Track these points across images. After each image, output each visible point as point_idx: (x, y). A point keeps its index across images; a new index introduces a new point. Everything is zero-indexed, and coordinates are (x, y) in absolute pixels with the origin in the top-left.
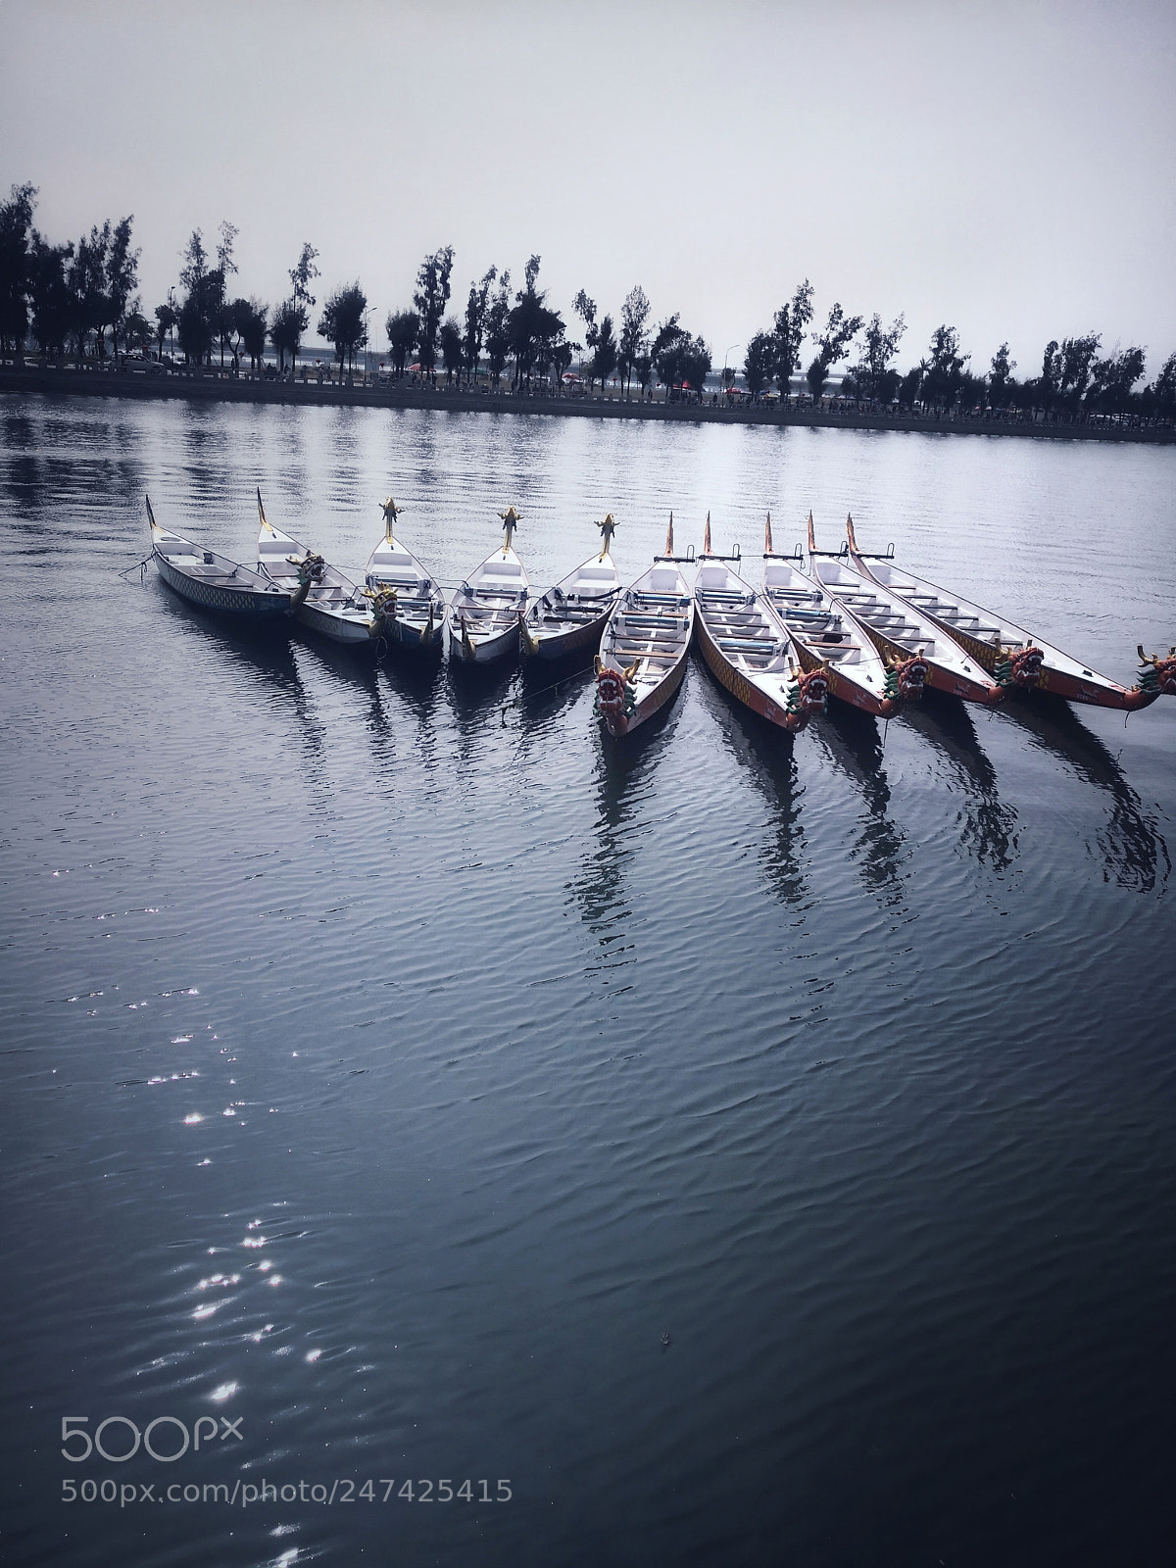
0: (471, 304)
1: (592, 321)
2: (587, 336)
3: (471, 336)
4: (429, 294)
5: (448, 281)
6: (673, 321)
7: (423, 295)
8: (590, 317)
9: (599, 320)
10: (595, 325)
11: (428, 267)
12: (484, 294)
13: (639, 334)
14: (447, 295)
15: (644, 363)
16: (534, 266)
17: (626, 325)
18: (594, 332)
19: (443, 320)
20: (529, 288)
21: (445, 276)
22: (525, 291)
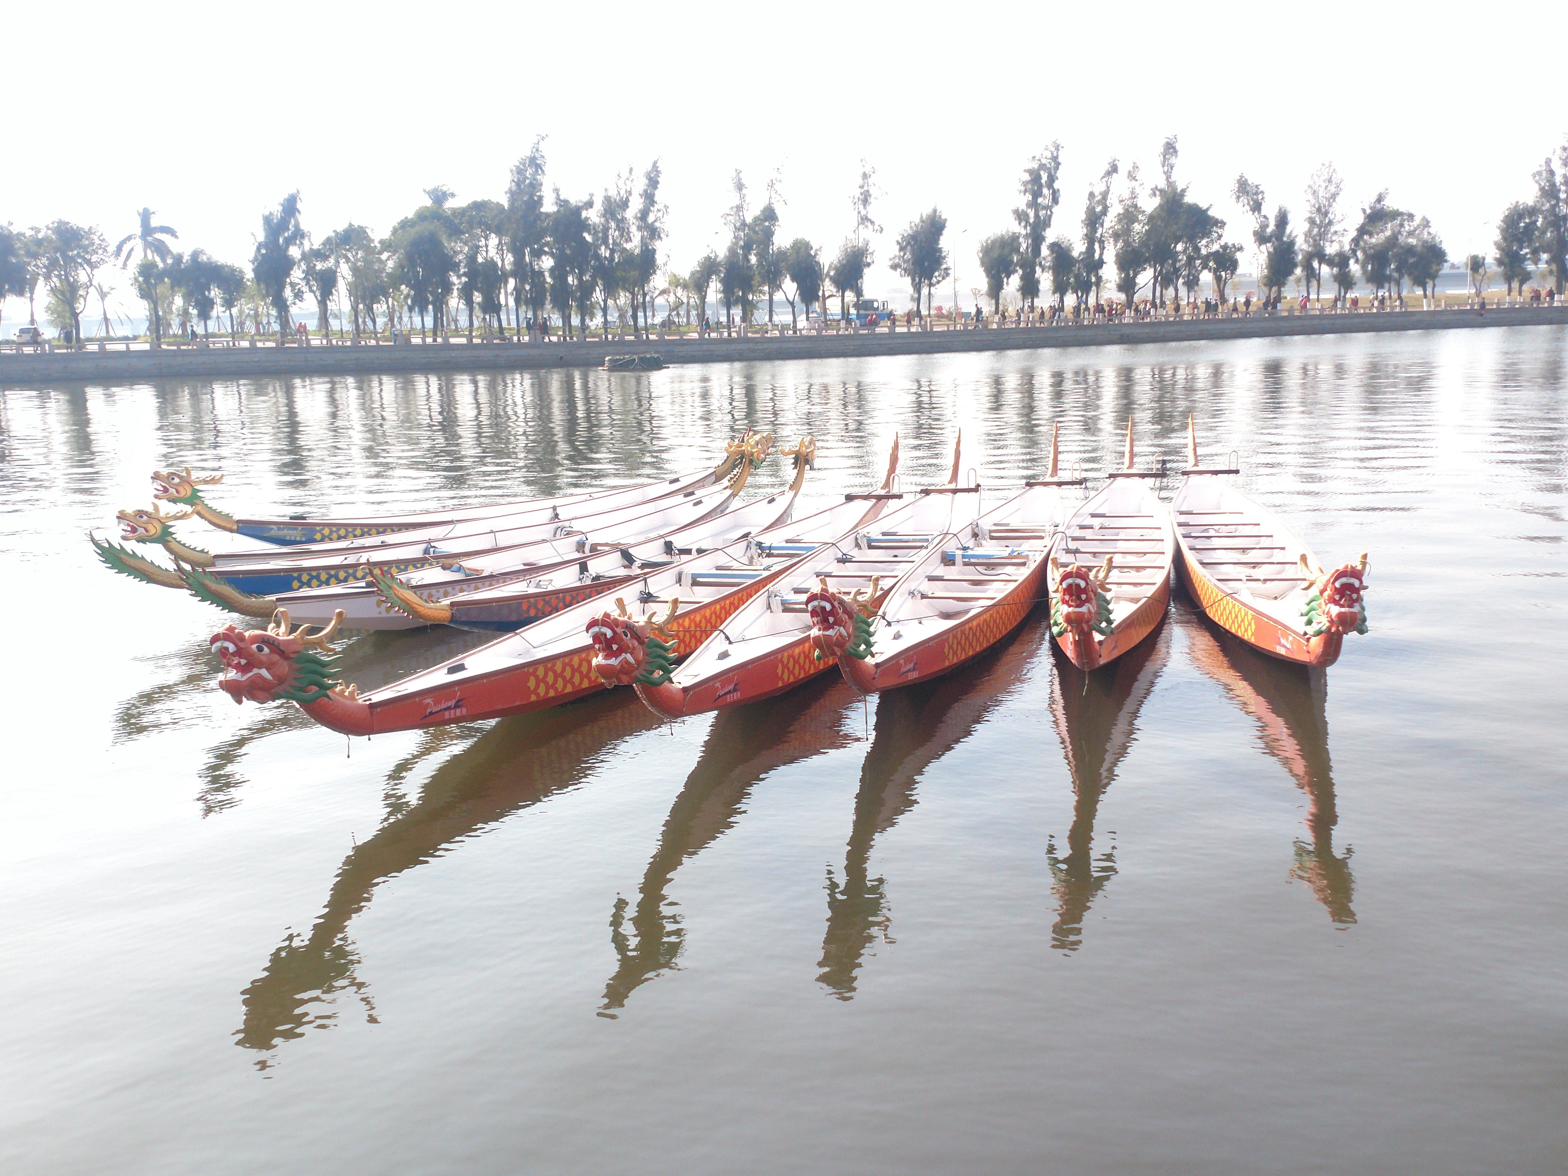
0: (1090, 211)
1: (1259, 212)
2: (1256, 233)
3: (1090, 250)
4: (1033, 204)
5: (1056, 185)
6: (1379, 200)
7: (1025, 208)
8: (1256, 207)
9: (1270, 211)
10: (1265, 217)
11: (1030, 172)
12: (1105, 195)
13: (1330, 223)
14: (1055, 201)
15: (1341, 261)
16: (1170, 149)
17: (1311, 212)
18: (1264, 227)
19: (1051, 235)
20: (1167, 179)
21: (1052, 179)
22: (1162, 184)
